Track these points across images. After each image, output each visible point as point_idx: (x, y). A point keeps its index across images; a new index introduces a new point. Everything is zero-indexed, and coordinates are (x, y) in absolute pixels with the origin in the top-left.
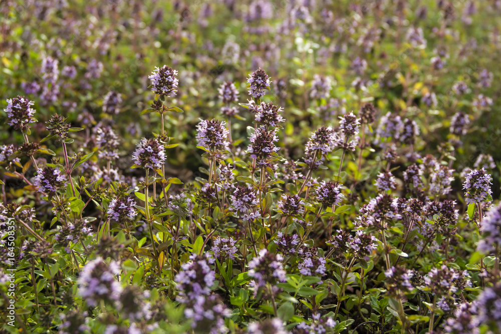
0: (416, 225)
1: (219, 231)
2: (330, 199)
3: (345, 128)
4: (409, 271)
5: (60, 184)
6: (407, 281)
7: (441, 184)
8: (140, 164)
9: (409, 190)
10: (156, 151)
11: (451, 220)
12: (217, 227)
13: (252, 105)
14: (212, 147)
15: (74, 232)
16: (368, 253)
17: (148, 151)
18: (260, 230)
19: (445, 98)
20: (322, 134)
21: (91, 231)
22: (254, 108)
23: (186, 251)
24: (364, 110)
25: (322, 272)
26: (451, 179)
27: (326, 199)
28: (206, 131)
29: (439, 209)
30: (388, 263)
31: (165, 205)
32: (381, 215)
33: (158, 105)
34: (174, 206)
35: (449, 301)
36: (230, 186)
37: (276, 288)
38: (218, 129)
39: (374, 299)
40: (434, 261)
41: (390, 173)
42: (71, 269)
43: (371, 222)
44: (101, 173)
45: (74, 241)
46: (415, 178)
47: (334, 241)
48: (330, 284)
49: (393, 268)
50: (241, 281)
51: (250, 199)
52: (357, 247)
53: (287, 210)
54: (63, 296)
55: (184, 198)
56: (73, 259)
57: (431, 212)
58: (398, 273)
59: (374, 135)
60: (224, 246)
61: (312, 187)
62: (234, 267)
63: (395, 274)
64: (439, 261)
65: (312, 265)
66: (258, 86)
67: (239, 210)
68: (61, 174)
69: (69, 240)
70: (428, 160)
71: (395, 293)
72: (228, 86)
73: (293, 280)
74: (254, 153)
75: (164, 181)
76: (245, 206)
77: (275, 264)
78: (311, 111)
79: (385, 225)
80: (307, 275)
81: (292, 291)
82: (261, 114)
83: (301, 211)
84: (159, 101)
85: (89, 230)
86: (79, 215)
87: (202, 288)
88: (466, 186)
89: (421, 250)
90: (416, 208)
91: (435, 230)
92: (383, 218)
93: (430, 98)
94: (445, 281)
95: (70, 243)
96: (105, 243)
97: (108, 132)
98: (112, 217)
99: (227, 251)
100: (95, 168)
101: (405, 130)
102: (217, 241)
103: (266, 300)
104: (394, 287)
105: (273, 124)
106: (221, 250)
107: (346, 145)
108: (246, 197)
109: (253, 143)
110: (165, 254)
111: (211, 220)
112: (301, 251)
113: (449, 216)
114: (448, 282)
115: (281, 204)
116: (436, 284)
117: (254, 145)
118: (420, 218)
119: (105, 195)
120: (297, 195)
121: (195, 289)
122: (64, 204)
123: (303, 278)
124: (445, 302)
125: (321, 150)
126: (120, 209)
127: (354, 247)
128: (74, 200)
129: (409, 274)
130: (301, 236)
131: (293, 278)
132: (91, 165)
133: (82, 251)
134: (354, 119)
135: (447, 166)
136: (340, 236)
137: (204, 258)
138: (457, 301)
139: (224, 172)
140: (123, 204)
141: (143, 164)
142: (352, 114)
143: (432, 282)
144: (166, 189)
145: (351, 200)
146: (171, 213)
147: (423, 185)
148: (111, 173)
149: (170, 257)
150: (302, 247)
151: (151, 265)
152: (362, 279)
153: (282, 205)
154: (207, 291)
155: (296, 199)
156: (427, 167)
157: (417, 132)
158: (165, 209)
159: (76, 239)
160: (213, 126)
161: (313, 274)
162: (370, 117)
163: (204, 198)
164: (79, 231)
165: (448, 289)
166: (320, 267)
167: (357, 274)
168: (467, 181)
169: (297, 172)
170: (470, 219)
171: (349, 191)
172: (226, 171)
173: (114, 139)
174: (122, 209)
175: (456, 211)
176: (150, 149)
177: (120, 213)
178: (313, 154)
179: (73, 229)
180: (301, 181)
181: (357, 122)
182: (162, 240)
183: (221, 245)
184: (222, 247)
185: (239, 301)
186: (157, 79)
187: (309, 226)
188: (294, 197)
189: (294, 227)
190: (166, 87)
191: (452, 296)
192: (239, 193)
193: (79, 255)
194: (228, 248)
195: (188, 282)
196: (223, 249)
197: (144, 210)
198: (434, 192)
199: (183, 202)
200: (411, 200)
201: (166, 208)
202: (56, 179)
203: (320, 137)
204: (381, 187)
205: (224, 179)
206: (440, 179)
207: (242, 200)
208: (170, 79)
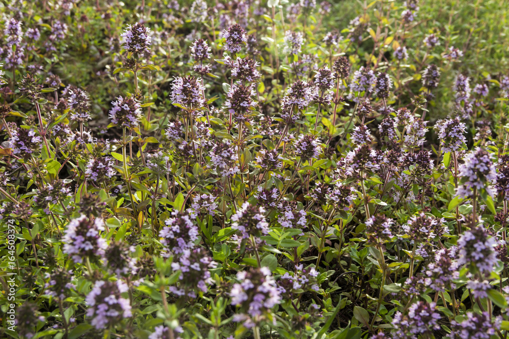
0: (393, 177)
1: (200, 187)
2: (308, 152)
3: (320, 82)
4: (389, 220)
5: (35, 146)
6: (387, 229)
7: (415, 136)
8: (116, 123)
9: (384, 143)
10: (133, 110)
11: (426, 170)
12: (198, 183)
13: (228, 61)
14: (189, 104)
15: (53, 193)
16: (348, 204)
17: (125, 109)
18: (239, 186)
19: (415, 52)
20: (298, 88)
21: (70, 192)
22: (230, 64)
23: (164, 210)
24: (338, 65)
25: (303, 224)
26: (425, 130)
27: (305, 152)
28: (182, 88)
29: (414, 160)
30: (368, 214)
31: (142, 165)
32: (360, 165)
33: (131, 64)
34: (152, 164)
35: (428, 248)
36: (207, 143)
37: (259, 240)
38: (194, 85)
39: (354, 249)
40: (410, 212)
41: (365, 126)
42: (49, 231)
43: (350, 173)
44: (74, 135)
45: (54, 202)
46: (390, 130)
47: (313, 194)
48: (312, 236)
49: (373, 217)
50: (222, 237)
51: (229, 154)
52: (336, 199)
53: (266, 165)
54: (45, 257)
55: (162, 156)
56: (51, 221)
57: (407, 163)
58: (378, 222)
59: (348, 90)
60: (204, 203)
61: (289, 142)
62: (214, 224)
63: (375, 222)
64: (416, 211)
65: (293, 218)
66: (234, 40)
67: (218, 166)
68: (36, 135)
69: (48, 201)
70: (402, 113)
71: (376, 242)
72: (200, 43)
73: (275, 233)
74: (232, 108)
75: (140, 140)
76: (224, 162)
77: (258, 216)
78: (283, 67)
79: (364, 175)
80: (289, 227)
81: (274, 244)
82: (238, 69)
83: (279, 166)
84: (132, 59)
85: (68, 190)
86: (56, 177)
87: (187, 243)
88: (441, 136)
89: (397, 201)
90: (393, 160)
91: (412, 181)
92: (362, 169)
93: (401, 51)
94: (424, 228)
95: (49, 204)
96: (87, 201)
97: (79, 93)
98: (90, 177)
99: (207, 207)
100: (67, 131)
101: (378, 83)
102: (197, 198)
103: (249, 253)
104: (375, 236)
105: (250, 79)
106: (201, 207)
107: (321, 99)
108: (225, 153)
109: (230, 98)
110: (144, 214)
111: (192, 176)
112: (281, 205)
113: (424, 166)
114: (427, 228)
115: (259, 159)
116: (416, 232)
117: (231, 100)
118: (397, 169)
119: (81, 156)
120: (275, 150)
121: (180, 244)
122: (40, 165)
123: (284, 230)
124: (423, 250)
125: (298, 104)
126: (98, 169)
127: (333, 198)
128: (50, 162)
129: (389, 223)
130: (280, 190)
131: (275, 230)
132: (63, 127)
133: (61, 212)
134: (329, 73)
135: (421, 117)
136: (319, 188)
137: (186, 213)
138: (435, 248)
139: (200, 129)
140: (101, 164)
141: (120, 123)
142: (327, 68)
143: (411, 230)
144: (143, 148)
145: (327, 154)
146: (150, 171)
147: (398, 137)
148: (84, 134)
149: (149, 217)
150: (281, 202)
151: (130, 225)
152: (341, 231)
153: (261, 160)
154: (192, 245)
155: (274, 154)
156: (401, 120)
157: (390, 86)
158: (143, 169)
159: (56, 199)
160: (189, 82)
161: (295, 226)
162: (344, 71)
163: (181, 155)
164: (58, 191)
165: (427, 236)
166: (301, 219)
167: (336, 227)
168: (443, 130)
169: (273, 128)
170: (446, 168)
171: (325, 146)
172: (202, 129)
173: (86, 100)
174: (101, 169)
175: (432, 161)
176: (127, 107)
177: (98, 173)
178: (289, 109)
179: (51, 190)
180: (278, 136)
181: (332, 75)
182: (140, 200)
183: (201, 202)
184: (202, 204)
185: (221, 255)
186: (130, 37)
187: (287, 181)
188: (273, 152)
189: (273, 182)
190: (139, 45)
191: (431, 242)
192: (217, 149)
193: (58, 217)
194: (207, 205)
195: (173, 237)
196: (203, 205)
197: (122, 169)
198: (408, 144)
199: (162, 160)
200: (387, 152)
201: (143, 167)
202: (31, 140)
203: (296, 91)
204: (357, 140)
205: (200, 136)
206: (414, 131)
207: (221, 156)
208: (143, 36)
